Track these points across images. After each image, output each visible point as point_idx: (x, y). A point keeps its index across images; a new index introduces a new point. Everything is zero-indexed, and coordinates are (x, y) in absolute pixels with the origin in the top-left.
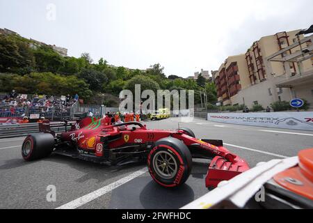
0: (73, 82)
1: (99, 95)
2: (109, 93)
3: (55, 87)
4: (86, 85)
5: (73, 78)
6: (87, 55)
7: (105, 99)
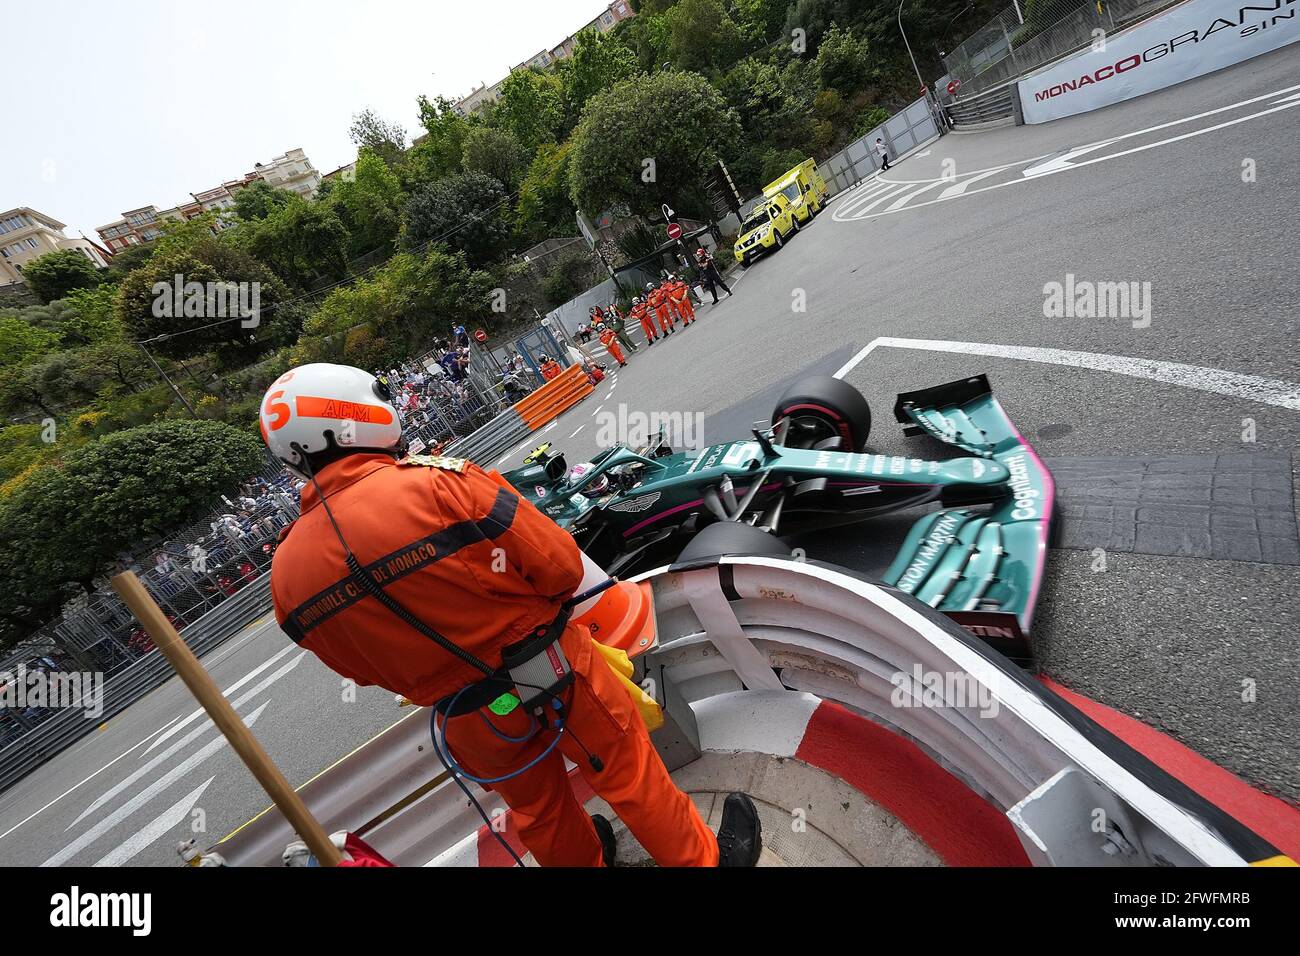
0: (411, 276)
1: (516, 268)
2: (543, 236)
3: (386, 325)
4: (452, 260)
5: (402, 261)
6: (367, 121)
7: (545, 274)
